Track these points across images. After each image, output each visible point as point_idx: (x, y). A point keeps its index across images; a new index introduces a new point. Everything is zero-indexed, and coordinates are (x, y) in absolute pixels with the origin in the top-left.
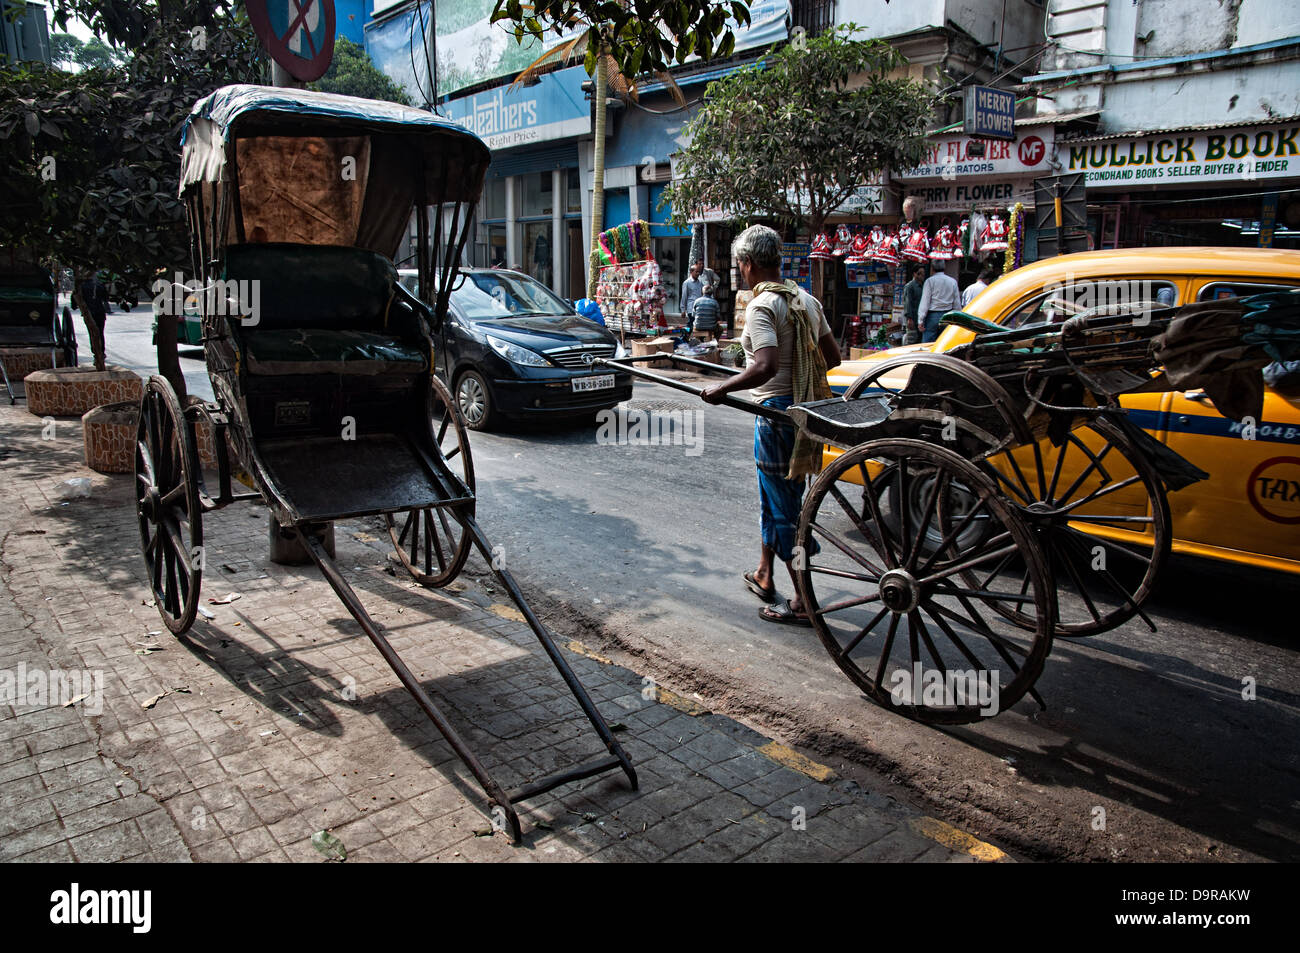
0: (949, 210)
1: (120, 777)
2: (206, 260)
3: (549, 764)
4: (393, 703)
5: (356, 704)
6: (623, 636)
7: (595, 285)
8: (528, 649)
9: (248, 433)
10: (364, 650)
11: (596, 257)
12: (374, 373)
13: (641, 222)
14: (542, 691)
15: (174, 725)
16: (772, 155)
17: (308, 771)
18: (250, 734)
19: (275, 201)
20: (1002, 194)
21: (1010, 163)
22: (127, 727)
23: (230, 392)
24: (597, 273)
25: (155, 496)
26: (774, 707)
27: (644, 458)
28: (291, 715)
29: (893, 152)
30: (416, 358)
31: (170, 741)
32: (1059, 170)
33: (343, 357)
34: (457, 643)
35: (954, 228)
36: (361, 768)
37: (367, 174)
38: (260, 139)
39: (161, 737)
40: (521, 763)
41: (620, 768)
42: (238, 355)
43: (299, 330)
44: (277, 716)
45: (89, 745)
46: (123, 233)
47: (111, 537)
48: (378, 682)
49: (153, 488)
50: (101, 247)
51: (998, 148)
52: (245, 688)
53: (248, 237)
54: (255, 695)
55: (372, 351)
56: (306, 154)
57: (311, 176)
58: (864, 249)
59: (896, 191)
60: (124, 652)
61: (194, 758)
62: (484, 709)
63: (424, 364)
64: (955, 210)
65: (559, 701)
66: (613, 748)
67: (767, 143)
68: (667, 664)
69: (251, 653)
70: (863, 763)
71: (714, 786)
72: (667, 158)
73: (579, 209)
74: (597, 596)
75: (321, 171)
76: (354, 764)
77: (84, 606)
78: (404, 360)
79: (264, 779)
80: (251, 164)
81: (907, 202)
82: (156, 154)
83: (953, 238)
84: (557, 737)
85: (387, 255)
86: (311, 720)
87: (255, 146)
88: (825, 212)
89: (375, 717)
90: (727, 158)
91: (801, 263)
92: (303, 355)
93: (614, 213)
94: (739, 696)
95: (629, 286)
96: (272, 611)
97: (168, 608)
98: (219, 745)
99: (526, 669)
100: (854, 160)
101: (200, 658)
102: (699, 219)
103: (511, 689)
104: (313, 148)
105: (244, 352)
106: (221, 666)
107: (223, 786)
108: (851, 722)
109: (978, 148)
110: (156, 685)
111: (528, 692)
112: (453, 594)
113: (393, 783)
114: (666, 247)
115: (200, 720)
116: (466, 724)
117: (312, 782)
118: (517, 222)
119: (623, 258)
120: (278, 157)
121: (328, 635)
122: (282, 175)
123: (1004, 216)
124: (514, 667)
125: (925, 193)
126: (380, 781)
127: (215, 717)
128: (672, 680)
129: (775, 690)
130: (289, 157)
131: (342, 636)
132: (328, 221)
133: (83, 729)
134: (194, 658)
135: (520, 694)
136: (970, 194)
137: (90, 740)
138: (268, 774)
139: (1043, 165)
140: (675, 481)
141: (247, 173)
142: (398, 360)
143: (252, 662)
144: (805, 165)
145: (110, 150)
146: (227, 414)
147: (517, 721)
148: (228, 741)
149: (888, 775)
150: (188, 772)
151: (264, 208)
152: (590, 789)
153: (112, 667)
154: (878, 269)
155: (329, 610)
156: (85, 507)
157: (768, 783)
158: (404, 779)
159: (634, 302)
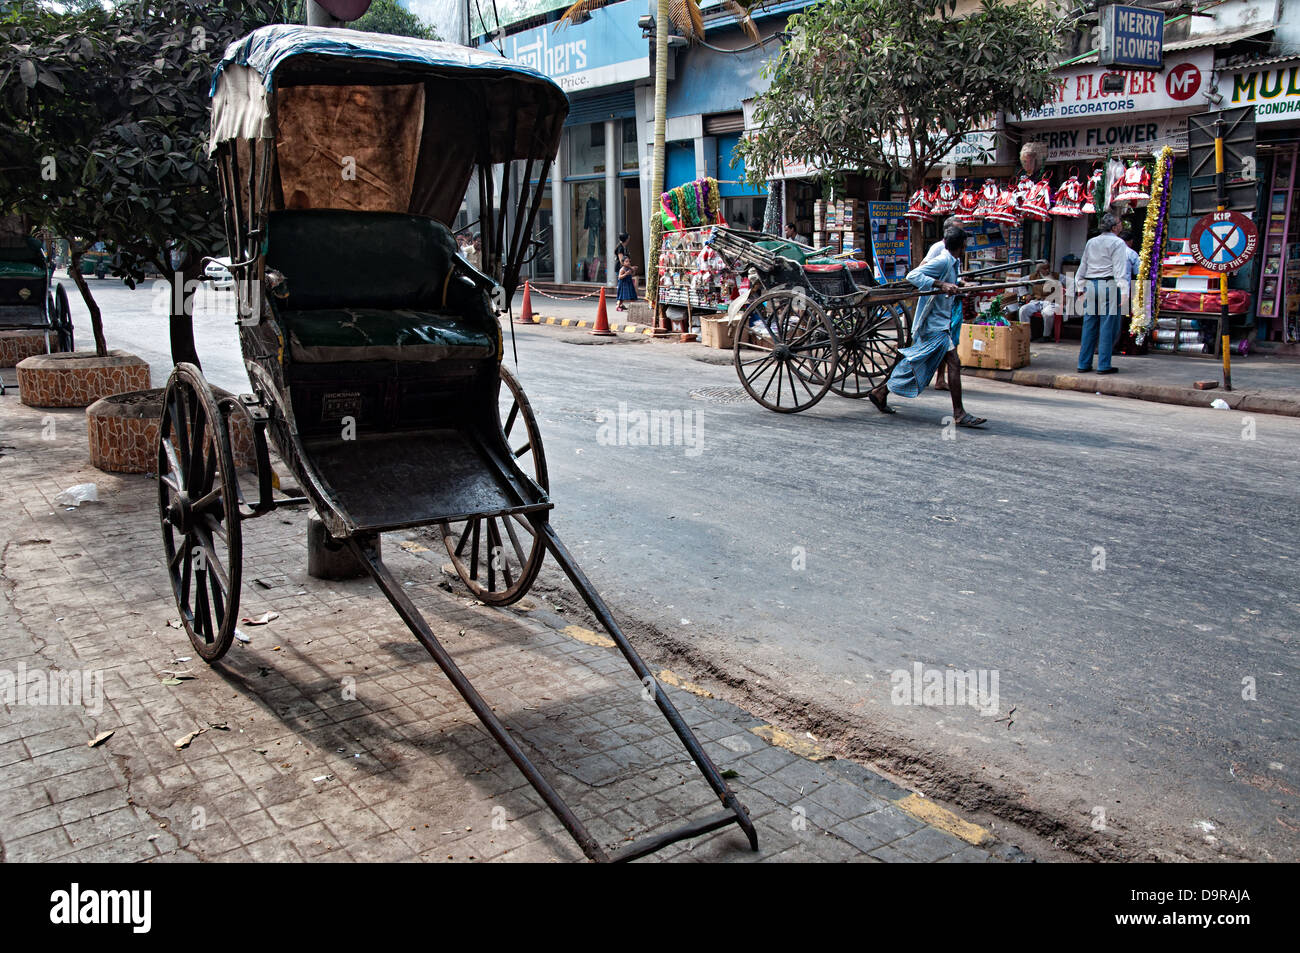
0: (1077, 157)
1: (155, 831)
2: (244, 231)
3: (651, 818)
4: (463, 743)
5: (419, 742)
6: (719, 664)
7: (657, 254)
8: (613, 679)
9: (293, 429)
10: (424, 679)
11: (658, 221)
12: (435, 359)
13: (709, 179)
14: (635, 729)
15: (213, 768)
16: (866, 98)
17: (371, 824)
18: (301, 779)
19: (318, 160)
20: (1144, 136)
21: (1155, 98)
22: (159, 771)
23: (270, 383)
24: (660, 239)
25: (184, 502)
26: (908, 752)
27: (725, 455)
28: (347, 756)
29: (1011, 91)
30: (480, 341)
31: (210, 787)
32: (1218, 104)
33: (399, 341)
34: (530, 671)
35: (1083, 180)
36: (432, 821)
37: (421, 128)
38: (300, 88)
39: (199, 782)
40: (618, 816)
41: (736, 824)
42: (281, 339)
43: (347, 310)
44: (330, 758)
45: (116, 791)
46: (133, 199)
47: (127, 546)
48: (444, 718)
49: (183, 493)
50: (107, 215)
51: (1141, 81)
52: (291, 724)
53: (287, 203)
54: (304, 733)
55: (431, 334)
56: (352, 106)
57: (358, 131)
58: (973, 206)
59: (1012, 137)
60: (150, 681)
61: (239, 808)
62: (570, 750)
63: (491, 347)
64: (1084, 157)
65: (655, 742)
66: (728, 801)
67: (859, 84)
68: (772, 697)
69: (294, 684)
70: (1018, 822)
71: (848, 847)
72: (739, 105)
73: (637, 166)
74: (685, 615)
75: (369, 125)
76: (424, 815)
77: (100, 628)
78: (465, 344)
79: (321, 833)
80: (290, 118)
81: (1026, 150)
82: (168, 106)
83: (1082, 191)
84: (657, 785)
85: (445, 222)
86: (370, 762)
87: (293, 96)
88: (927, 164)
89: (444, 760)
90: (811, 104)
91: (899, 225)
92: (355, 339)
93: (677, 170)
94: (861, 737)
95: (697, 254)
96: (316, 633)
97: (198, 630)
98: (267, 793)
99: (614, 703)
100: (963, 101)
101: (236, 688)
102: (778, 175)
103: (598, 727)
104: (358, 97)
105: (288, 337)
106: (263, 698)
107: (275, 841)
108: (999, 772)
109: (1116, 82)
110: (189, 720)
111: (618, 730)
112: (520, 613)
113: (471, 839)
114: (737, 207)
115: (243, 763)
116: (549, 768)
117: (377, 837)
118: (564, 181)
119: (689, 223)
120: (320, 108)
121: (381, 662)
122: (325, 131)
123: (1148, 161)
124: (601, 701)
125: (1048, 138)
126: (456, 836)
127: (259, 759)
128: (779, 717)
129: (904, 731)
130: (332, 108)
131: (398, 662)
132: (377, 183)
133: (110, 773)
134: (230, 689)
135: (609, 733)
136: (1103, 138)
137: (118, 786)
138: (326, 827)
139: (1198, 99)
140: (764, 481)
141: (286, 127)
142: (461, 344)
143: (297, 693)
144: (905, 109)
145: (114, 103)
146: (267, 407)
147: (609, 765)
148: (276, 787)
149: (1051, 838)
150: (234, 824)
151: (306, 169)
152: (701, 849)
153: (137, 698)
154: (989, 230)
155: (381, 632)
156: (91, 513)
157: (912, 846)
158: (483, 835)
159: (703, 272)
